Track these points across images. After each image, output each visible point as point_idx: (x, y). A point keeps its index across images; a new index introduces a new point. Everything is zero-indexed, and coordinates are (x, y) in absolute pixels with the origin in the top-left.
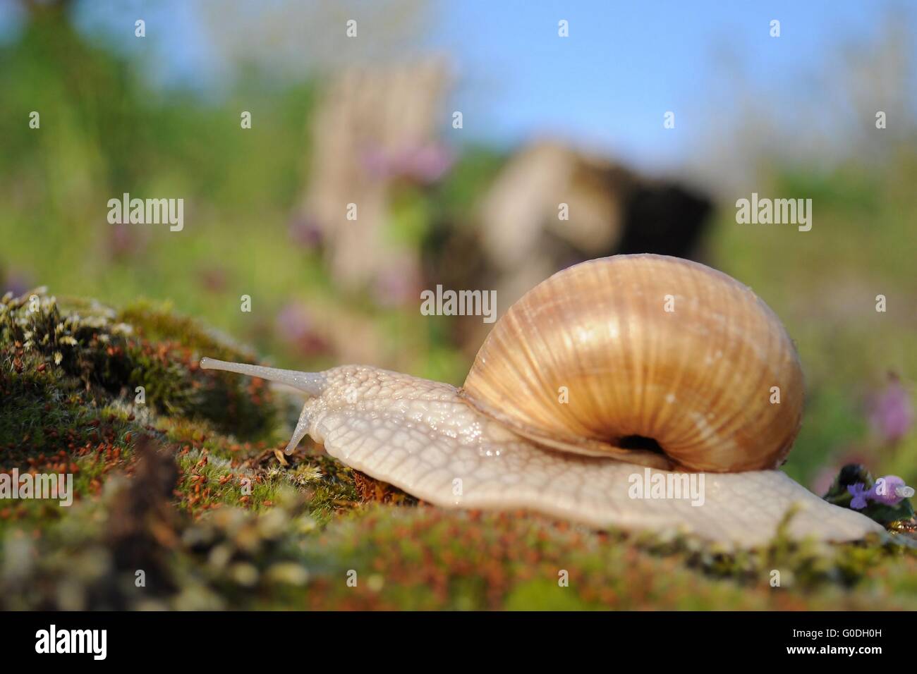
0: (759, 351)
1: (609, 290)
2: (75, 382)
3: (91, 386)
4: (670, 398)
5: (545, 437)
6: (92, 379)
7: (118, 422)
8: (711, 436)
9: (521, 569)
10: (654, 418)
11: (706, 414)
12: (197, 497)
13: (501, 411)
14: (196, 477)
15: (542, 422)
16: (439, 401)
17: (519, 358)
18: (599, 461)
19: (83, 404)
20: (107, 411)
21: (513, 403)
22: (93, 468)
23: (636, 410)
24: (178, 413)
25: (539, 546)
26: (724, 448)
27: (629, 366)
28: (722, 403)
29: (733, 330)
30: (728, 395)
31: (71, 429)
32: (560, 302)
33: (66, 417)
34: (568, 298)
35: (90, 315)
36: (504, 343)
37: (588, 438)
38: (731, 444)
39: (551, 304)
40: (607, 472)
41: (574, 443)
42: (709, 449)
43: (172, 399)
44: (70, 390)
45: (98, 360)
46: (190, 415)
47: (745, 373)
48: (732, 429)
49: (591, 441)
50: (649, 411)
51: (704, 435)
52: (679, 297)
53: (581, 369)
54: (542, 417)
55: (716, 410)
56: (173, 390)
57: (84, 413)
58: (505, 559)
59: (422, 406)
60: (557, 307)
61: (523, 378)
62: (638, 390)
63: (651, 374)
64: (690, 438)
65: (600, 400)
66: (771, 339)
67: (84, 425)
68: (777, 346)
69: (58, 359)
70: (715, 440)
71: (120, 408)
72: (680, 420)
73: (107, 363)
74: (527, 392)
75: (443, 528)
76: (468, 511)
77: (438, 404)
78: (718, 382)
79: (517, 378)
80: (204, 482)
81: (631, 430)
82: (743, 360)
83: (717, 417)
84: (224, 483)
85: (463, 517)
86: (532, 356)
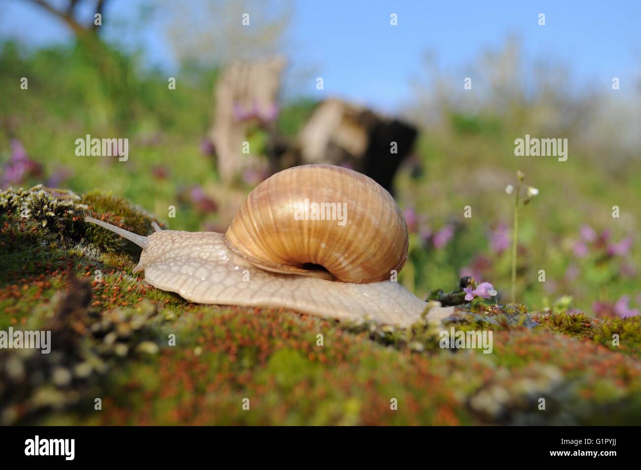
0: (374, 221)
1: (294, 185)
2: (55, 236)
3: (64, 238)
4: (323, 245)
5: (258, 263)
6: (64, 233)
7: (77, 257)
8: (348, 265)
9: (278, 342)
10: (316, 255)
11: (343, 254)
12: (114, 299)
13: (237, 249)
14: (115, 288)
15: (257, 256)
16: (207, 244)
17: (247, 220)
18: (293, 276)
19: (58, 248)
20: (72, 251)
21: (244, 245)
22: (58, 284)
23: (306, 251)
24: (112, 251)
25: (290, 329)
26: (356, 272)
27: (301, 228)
28: (352, 248)
29: (359, 209)
30: (354, 244)
31: (50, 263)
32: (270, 191)
33: (47, 255)
34: (274, 189)
35: (64, 200)
36: (242, 212)
37: (282, 265)
38: (359, 270)
39: (265, 192)
40: (297, 282)
41: (275, 267)
42: (347, 272)
43: (108, 244)
44: (52, 240)
45: (67, 224)
46: (118, 252)
47: (365, 233)
48: (359, 262)
49: (284, 266)
50: (312, 252)
51: (344, 264)
52: (331, 190)
53: (277, 228)
54: (257, 253)
55: (348, 252)
56: (109, 239)
57: (57, 253)
58: (270, 336)
59: (198, 248)
60: (268, 194)
61: (249, 232)
62: (306, 240)
63: (312, 233)
64: (337, 266)
65: (286, 245)
66: (383, 213)
67: (57, 259)
68: (387, 217)
69: (44, 224)
70: (350, 267)
71: (80, 249)
72: (329, 257)
73: (73, 225)
74: (251, 240)
75: (238, 319)
76: (254, 308)
77: (206, 246)
78: (349, 237)
79: (246, 231)
80: (119, 290)
81: (307, 260)
82: (364, 225)
83: (349, 256)
84: (130, 291)
85: (251, 312)
86: (254, 220)
